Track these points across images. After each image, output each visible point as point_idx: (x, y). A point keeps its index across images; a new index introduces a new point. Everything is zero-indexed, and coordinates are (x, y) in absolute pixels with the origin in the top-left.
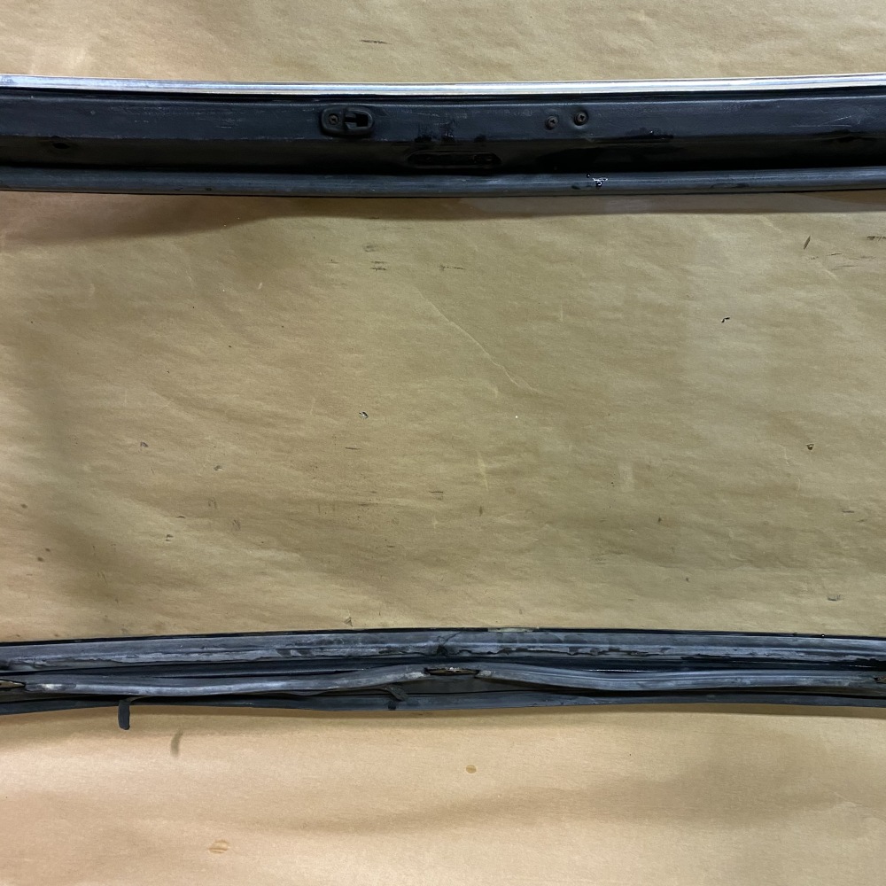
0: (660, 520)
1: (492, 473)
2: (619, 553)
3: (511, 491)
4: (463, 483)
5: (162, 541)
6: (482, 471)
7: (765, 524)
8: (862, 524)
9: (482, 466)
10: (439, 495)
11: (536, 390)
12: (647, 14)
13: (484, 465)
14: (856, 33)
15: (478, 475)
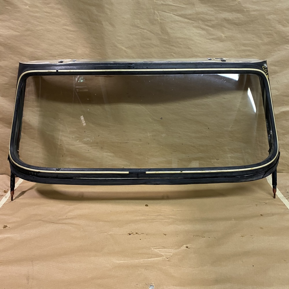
0: (182, 144)
1: (151, 136)
2: (175, 152)
3: (154, 139)
4: (145, 138)
5: (87, 151)
7: (202, 144)
8: (220, 144)
10: (140, 140)
13: (149, 134)
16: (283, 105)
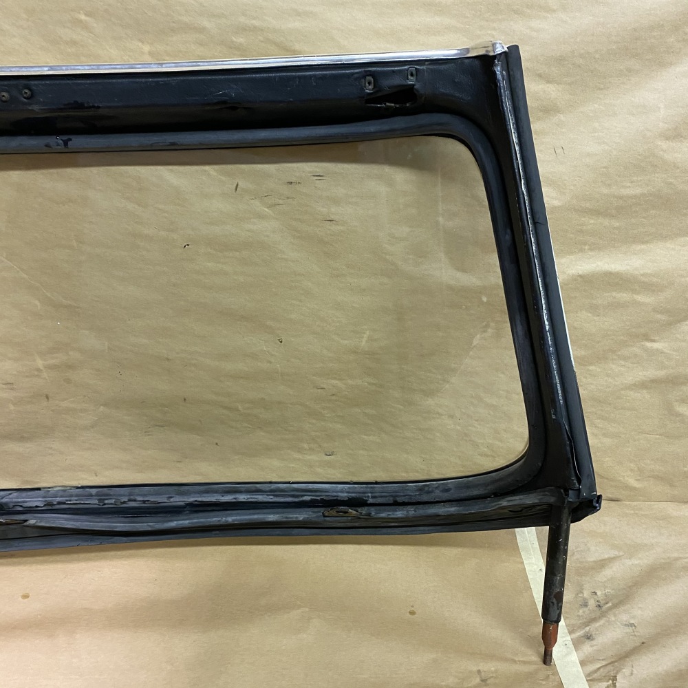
0: (185, 400)
1: (50, 368)
2: (162, 426)
3: (68, 381)
4: (27, 376)
6: (41, 367)
7: (262, 399)
8: (334, 398)
9: (40, 363)
10: (10, 386)
11: (69, 302)
12: (86, 15)
13: (40, 362)
14: (244, 29)
15: (39, 370)
16: (581, 250)
